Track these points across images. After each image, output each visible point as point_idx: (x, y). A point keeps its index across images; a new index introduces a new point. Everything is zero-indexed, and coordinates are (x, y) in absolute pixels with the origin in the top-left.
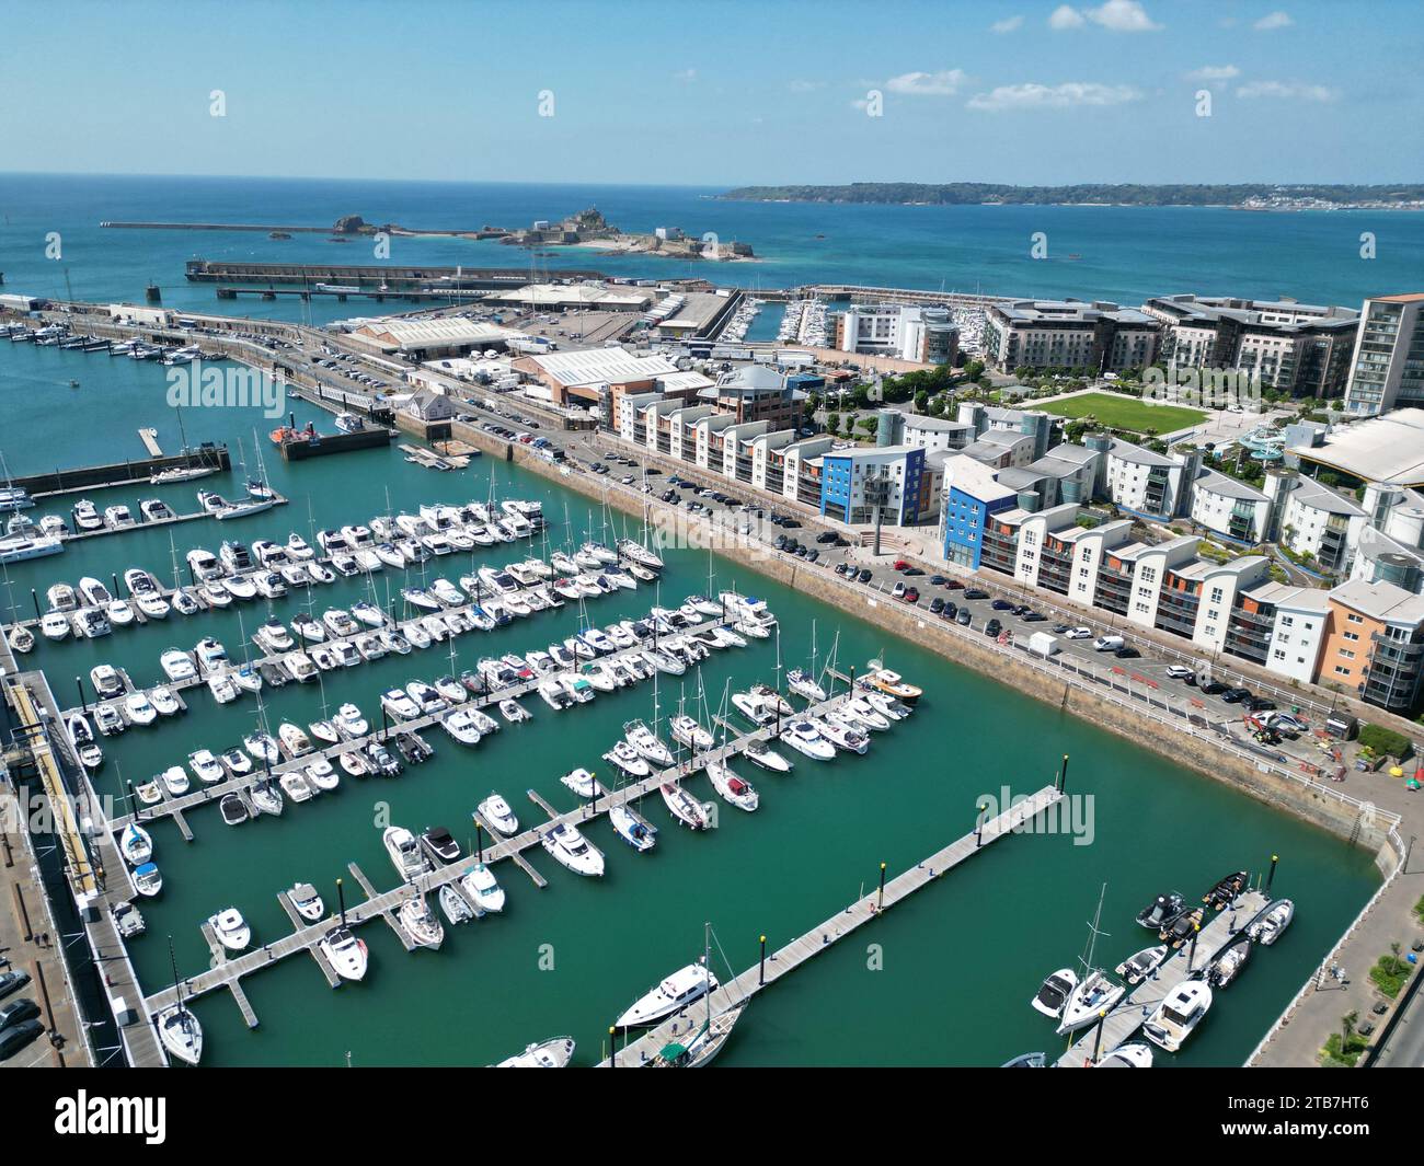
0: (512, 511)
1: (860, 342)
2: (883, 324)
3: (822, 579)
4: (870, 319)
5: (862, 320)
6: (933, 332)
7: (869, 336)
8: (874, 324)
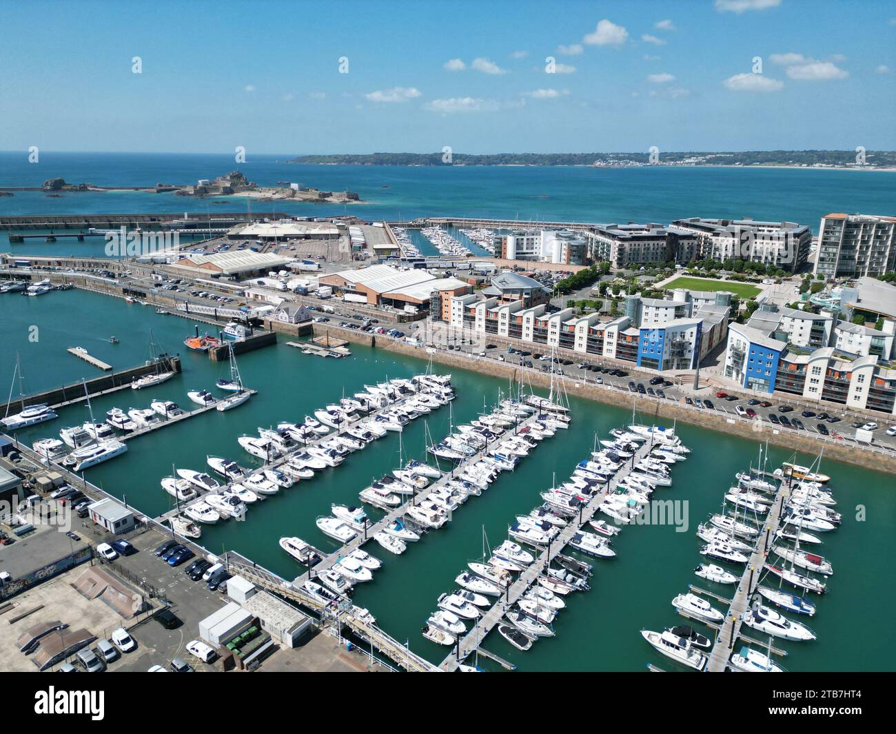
0: (429, 383)
1: (517, 253)
2: (530, 242)
3: (684, 409)
4: (522, 239)
5: (518, 239)
6: (572, 245)
7: (522, 249)
8: (525, 242)
